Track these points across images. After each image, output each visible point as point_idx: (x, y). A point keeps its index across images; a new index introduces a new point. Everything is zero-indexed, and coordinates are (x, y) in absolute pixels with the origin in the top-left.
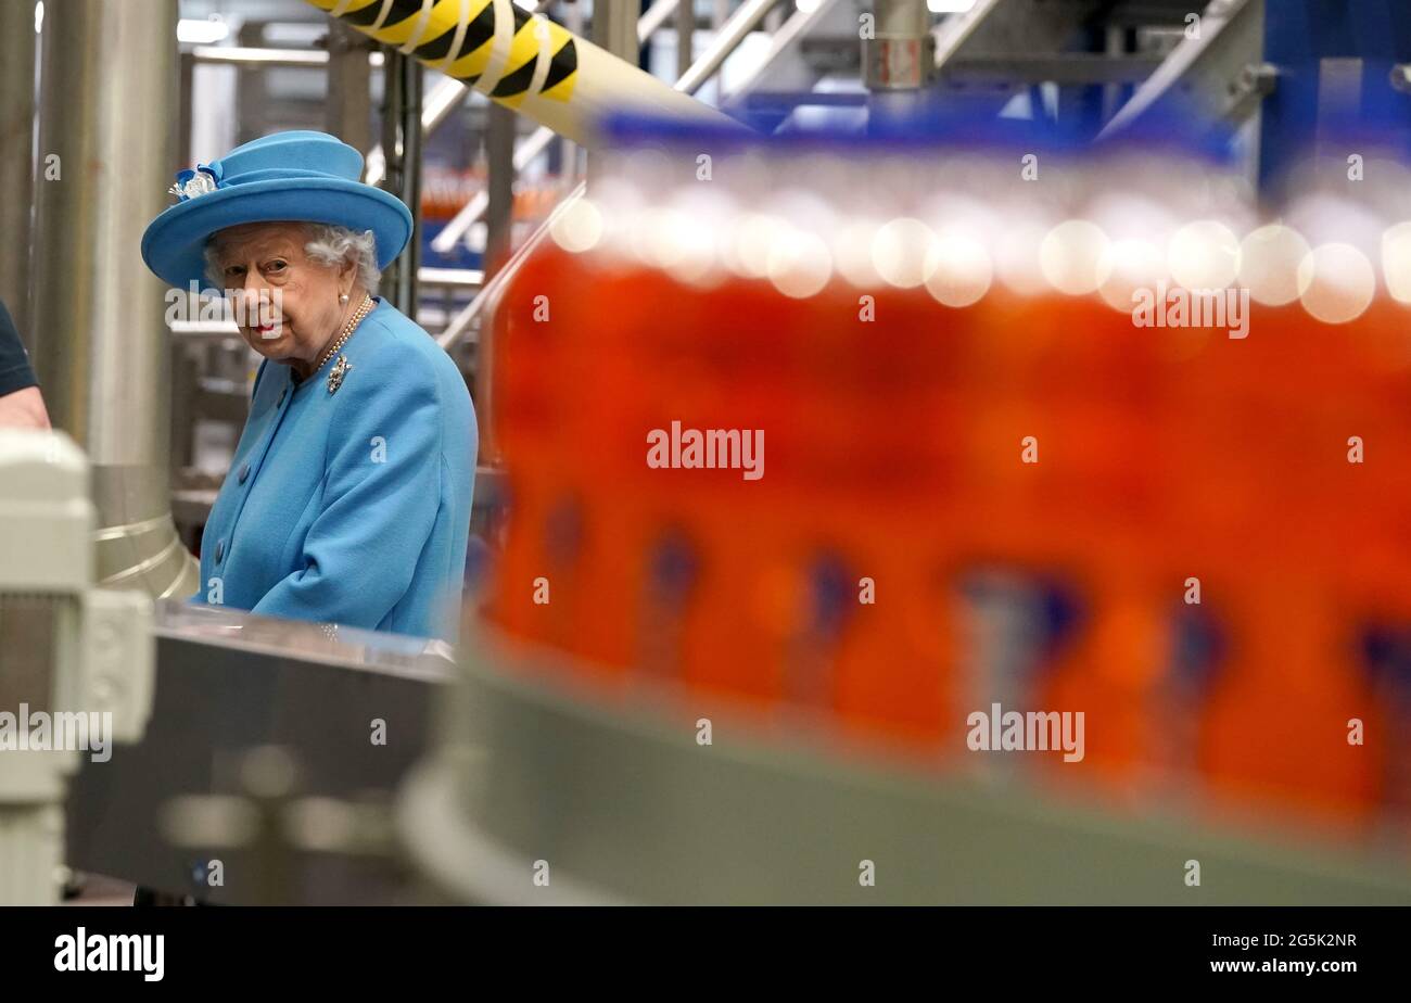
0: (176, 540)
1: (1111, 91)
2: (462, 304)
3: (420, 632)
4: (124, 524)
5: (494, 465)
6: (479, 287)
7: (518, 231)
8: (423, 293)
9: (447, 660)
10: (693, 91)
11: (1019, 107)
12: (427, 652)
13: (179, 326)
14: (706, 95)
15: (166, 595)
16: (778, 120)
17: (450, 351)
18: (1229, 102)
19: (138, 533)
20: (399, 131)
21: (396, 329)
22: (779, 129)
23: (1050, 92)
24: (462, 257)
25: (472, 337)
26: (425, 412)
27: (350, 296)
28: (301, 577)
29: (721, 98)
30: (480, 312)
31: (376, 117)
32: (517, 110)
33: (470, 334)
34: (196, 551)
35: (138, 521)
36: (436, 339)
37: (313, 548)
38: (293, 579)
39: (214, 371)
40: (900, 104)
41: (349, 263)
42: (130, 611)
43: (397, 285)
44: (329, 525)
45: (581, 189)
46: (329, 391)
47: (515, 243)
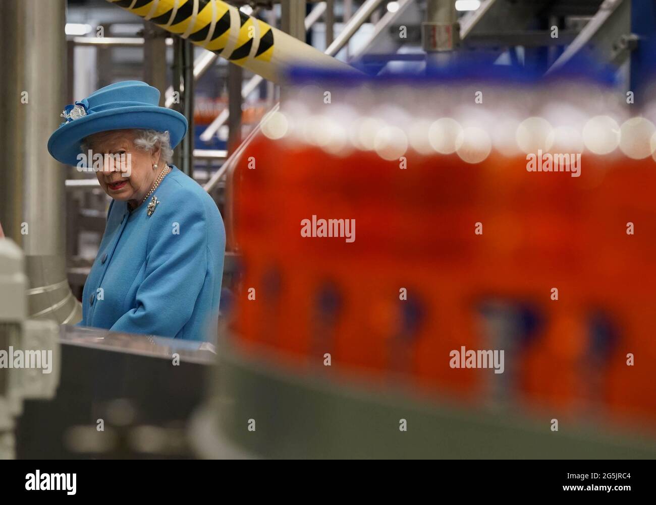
0: (70, 294)
1: (552, 49)
2: (217, 168)
3: (198, 338)
4: (43, 285)
5: (235, 251)
6: (225, 159)
7: (245, 130)
8: (196, 162)
9: (214, 354)
10: (334, 54)
11: (504, 59)
12: (201, 349)
13: (69, 183)
14: (341, 56)
15: (65, 322)
16: (379, 69)
17: (210, 193)
18: (613, 54)
19: (50, 290)
20: (182, 79)
21: (182, 182)
22: (379, 73)
23: (520, 51)
24: (216, 144)
25: (222, 185)
26: (198, 225)
27: (158, 165)
28: (135, 312)
29: (349, 58)
30: (226, 172)
31: (169, 72)
32: (243, 66)
33: (221, 183)
34: (80, 300)
35: (50, 284)
36: (203, 187)
37: (141, 297)
38: (131, 313)
39: (88, 206)
40: (442, 58)
41: (156, 149)
42: (47, 331)
43: (182, 159)
44: (150, 284)
45: (277, 106)
46: (148, 215)
47: (243, 136)
